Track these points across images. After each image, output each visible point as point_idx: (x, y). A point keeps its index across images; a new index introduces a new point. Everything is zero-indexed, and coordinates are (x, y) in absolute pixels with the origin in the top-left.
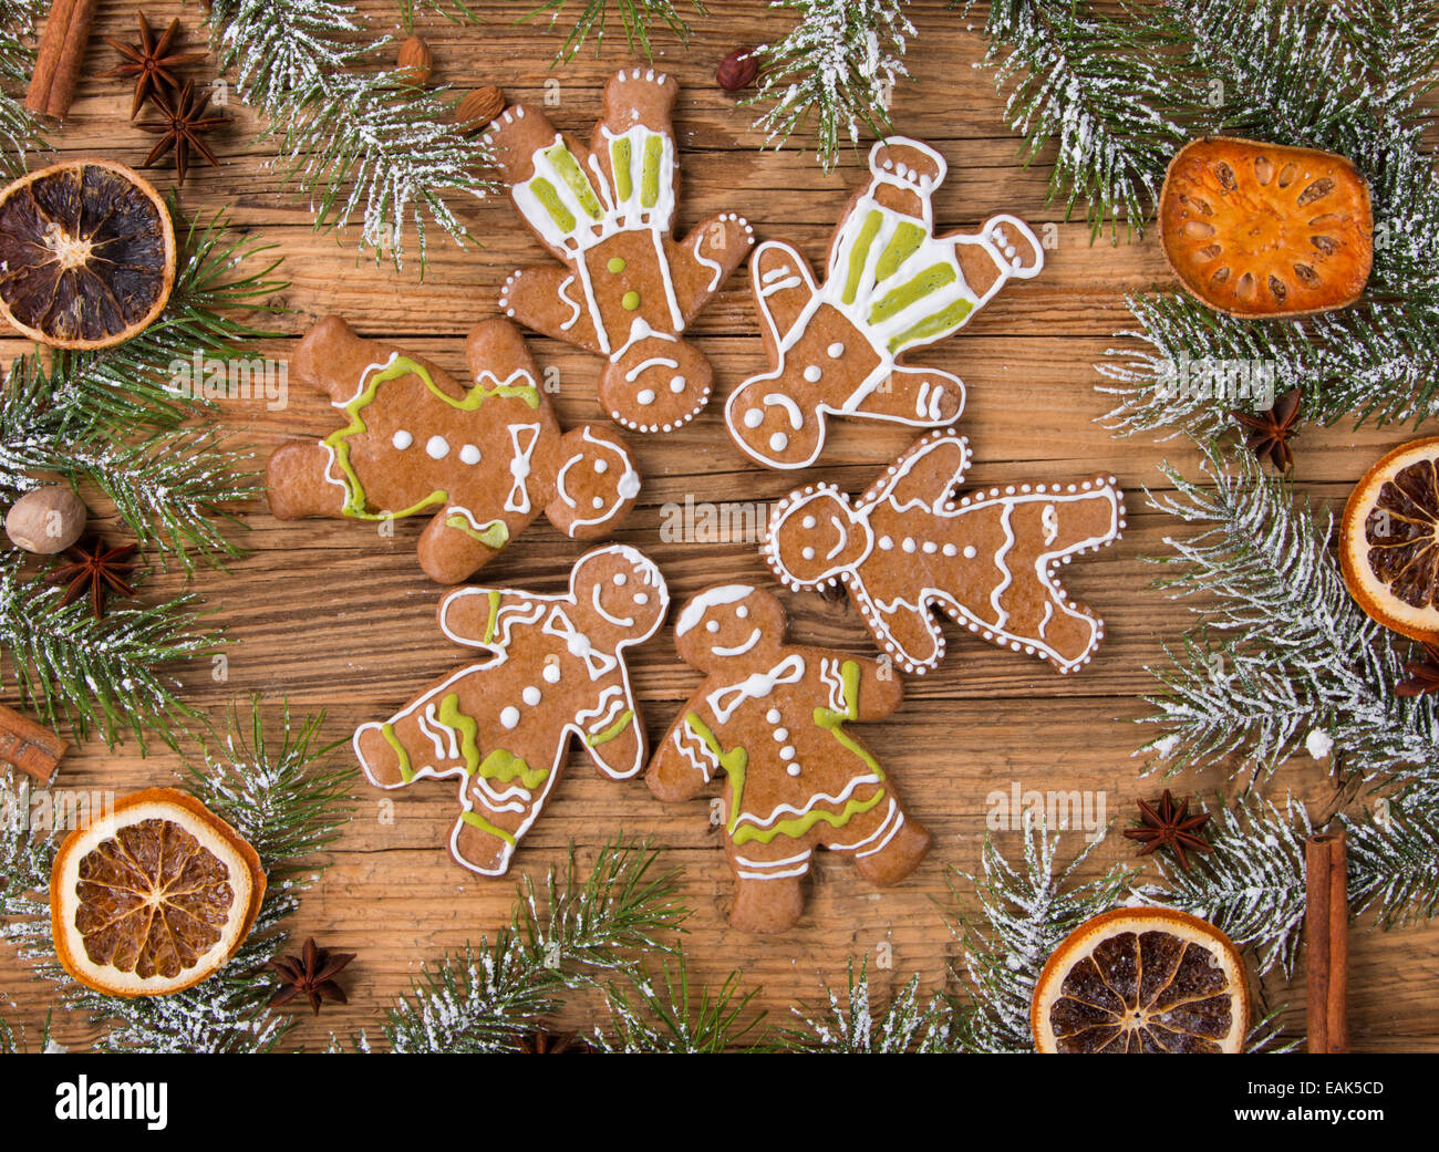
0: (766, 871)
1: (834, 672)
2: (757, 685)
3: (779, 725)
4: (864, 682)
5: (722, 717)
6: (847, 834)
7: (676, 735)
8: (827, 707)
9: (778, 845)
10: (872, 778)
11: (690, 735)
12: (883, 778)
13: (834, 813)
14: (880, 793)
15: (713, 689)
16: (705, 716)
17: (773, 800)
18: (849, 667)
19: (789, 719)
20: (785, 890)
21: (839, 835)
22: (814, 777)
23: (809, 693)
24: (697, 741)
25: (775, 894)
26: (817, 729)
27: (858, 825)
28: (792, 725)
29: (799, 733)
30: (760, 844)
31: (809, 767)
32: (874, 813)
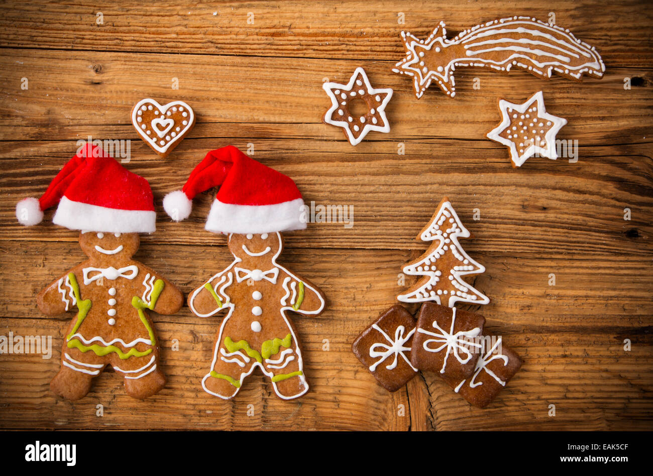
0: (77, 366)
1: (151, 282)
2: (110, 273)
3: (113, 297)
4: (164, 293)
5: (87, 281)
6: (126, 364)
7: (60, 282)
8: (141, 298)
9: (89, 356)
10: (148, 342)
11: (67, 284)
12: (153, 344)
13: (123, 352)
14: (149, 351)
15: (88, 266)
16: (78, 278)
17: (96, 332)
18: (159, 283)
19: (119, 296)
20: (82, 379)
21: (120, 363)
22: (120, 330)
23: (134, 288)
24: (69, 288)
25: (77, 379)
26: (131, 306)
27: (132, 362)
28: (119, 300)
29: (122, 304)
30: (79, 351)
31: (120, 323)
32: (142, 359)
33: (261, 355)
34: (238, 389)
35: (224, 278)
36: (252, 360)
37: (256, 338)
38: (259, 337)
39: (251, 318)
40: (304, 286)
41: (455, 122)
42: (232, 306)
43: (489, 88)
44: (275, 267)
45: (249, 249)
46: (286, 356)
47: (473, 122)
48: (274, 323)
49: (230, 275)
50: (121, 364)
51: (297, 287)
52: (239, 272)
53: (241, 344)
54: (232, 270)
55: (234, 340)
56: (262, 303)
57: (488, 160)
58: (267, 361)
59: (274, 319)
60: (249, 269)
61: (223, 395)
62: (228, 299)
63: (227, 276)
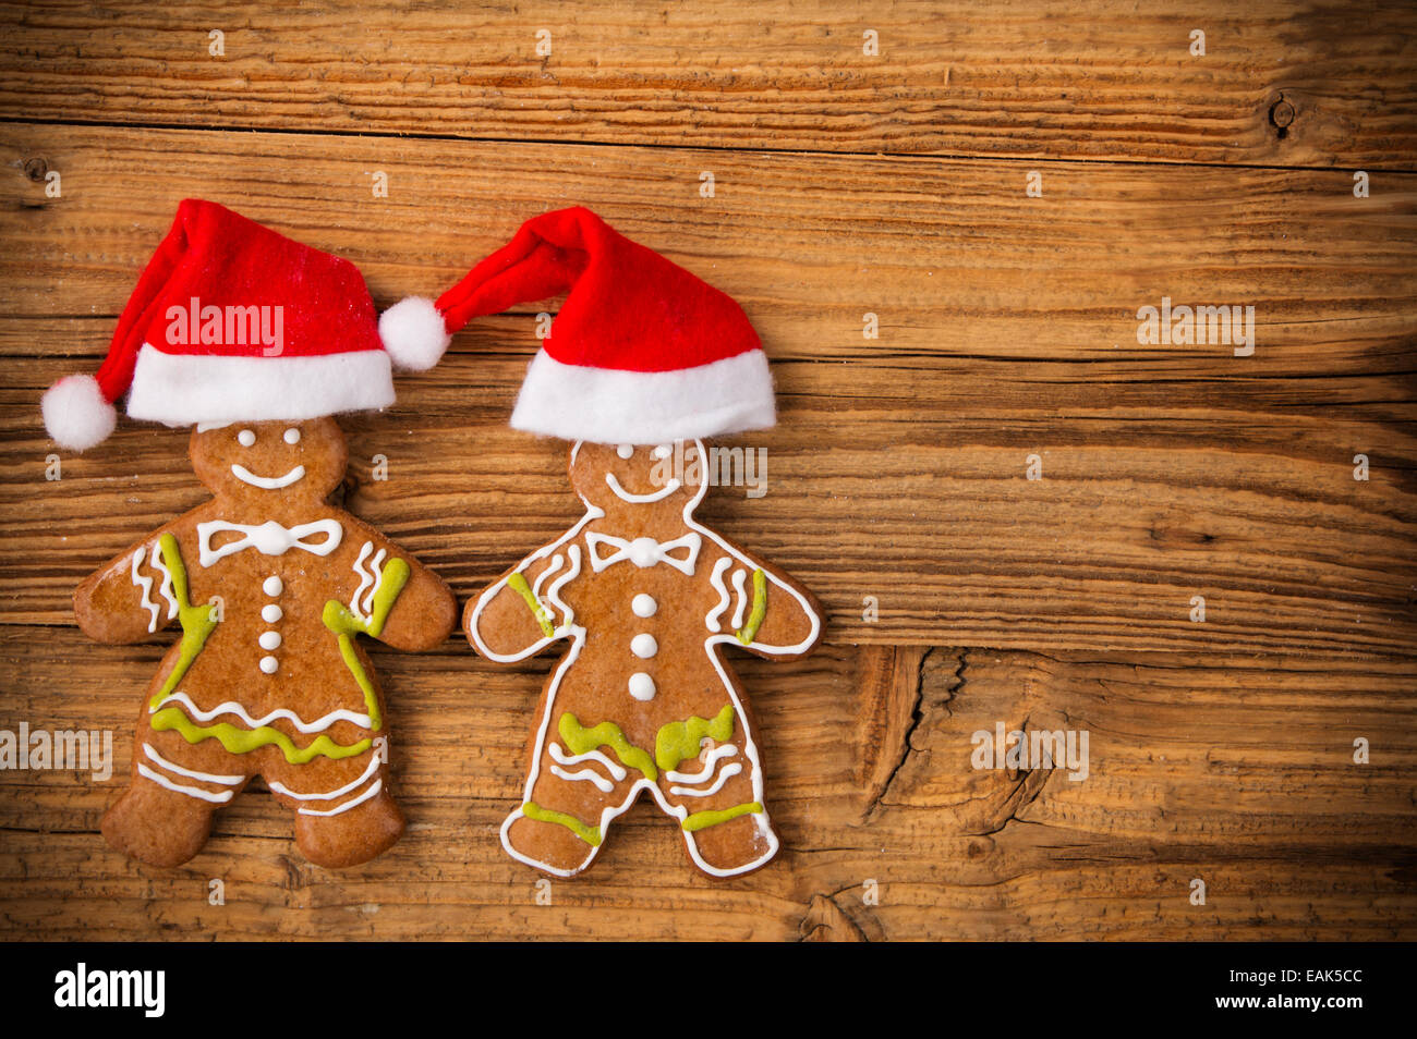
0: (174, 778)
1: (375, 565)
2: (268, 538)
3: (276, 601)
4: (407, 594)
5: (207, 557)
6: (300, 778)
7: (137, 556)
8: (346, 605)
9: (206, 753)
10: (362, 720)
11: (155, 562)
12: (376, 727)
13: (295, 744)
14: (365, 742)
15: (212, 517)
16: (184, 549)
17: (225, 691)
18: (397, 567)
19: (291, 598)
20: (188, 813)
21: (288, 774)
22: (290, 686)
23: (331, 576)
24: (161, 574)
25: (173, 811)
26: (321, 626)
27: (318, 773)
28: (291, 608)
29: (296, 620)
30: (182, 740)
31: (289, 670)
32: (345, 765)
33: (655, 762)
34: (595, 850)
35: (558, 561)
36: (632, 774)
37: (643, 717)
38: (649, 713)
39: (629, 664)
40: (768, 581)
42: (579, 633)
43: (1065, 225)
44: (690, 530)
45: (623, 485)
46: (719, 764)
48: (688, 677)
49: (574, 552)
50: (290, 777)
51: (748, 584)
52: (599, 545)
53: (604, 732)
54: (579, 539)
55: (583, 722)
56: (658, 625)
58: (671, 775)
59: (688, 668)
60: (622, 536)
61: (555, 864)
62: (568, 614)
63: (565, 555)
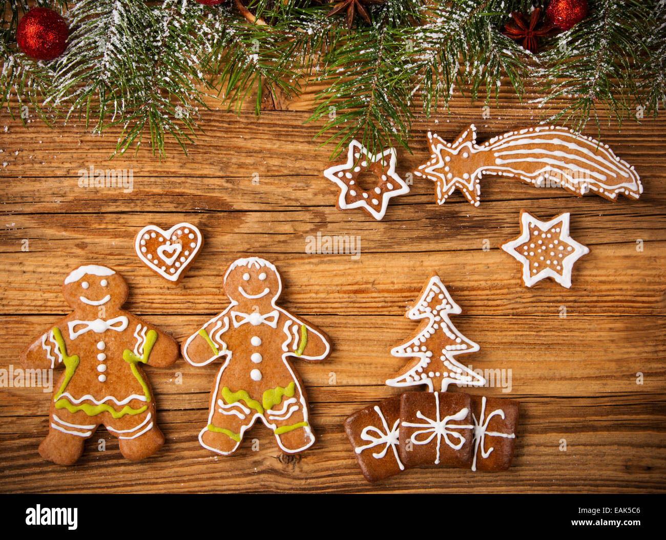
0: (66, 428)
1: (143, 333)
2: (98, 326)
3: (103, 351)
4: (157, 344)
5: (73, 336)
6: (119, 424)
7: (44, 338)
8: (132, 351)
9: (79, 417)
10: (143, 398)
11: (51, 340)
12: (149, 401)
13: (115, 410)
14: (144, 408)
15: (74, 319)
16: (63, 333)
17: (86, 390)
18: (152, 334)
19: (109, 350)
20: (73, 442)
21: (113, 422)
22: (112, 386)
23: (125, 340)
24: (54, 344)
25: (67, 442)
26: (122, 361)
27: (128, 422)
28: (109, 354)
29: (112, 359)
30: (68, 412)
31: (111, 379)
32: (137, 417)
33: (262, 406)
34: (238, 444)
35: (219, 324)
36: (253, 412)
37: (257, 387)
38: (259, 386)
39: (250, 366)
40: (307, 329)
41: (552, 379)
42: (229, 353)
44: (274, 309)
45: (246, 291)
46: (289, 406)
47: (571, 379)
48: (275, 371)
49: (226, 320)
50: (115, 424)
51: (299, 331)
52: (236, 317)
53: (241, 394)
54: (228, 314)
55: (232, 390)
56: (262, 349)
57: (588, 418)
58: (269, 412)
59: (275, 367)
60: (246, 313)
61: (222, 450)
62: (225, 346)
63: (223, 321)
